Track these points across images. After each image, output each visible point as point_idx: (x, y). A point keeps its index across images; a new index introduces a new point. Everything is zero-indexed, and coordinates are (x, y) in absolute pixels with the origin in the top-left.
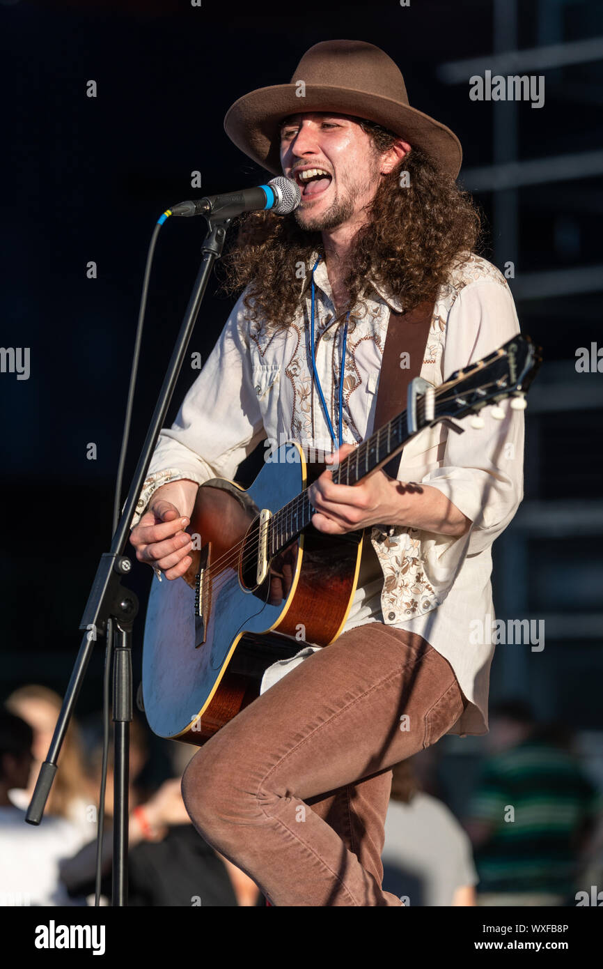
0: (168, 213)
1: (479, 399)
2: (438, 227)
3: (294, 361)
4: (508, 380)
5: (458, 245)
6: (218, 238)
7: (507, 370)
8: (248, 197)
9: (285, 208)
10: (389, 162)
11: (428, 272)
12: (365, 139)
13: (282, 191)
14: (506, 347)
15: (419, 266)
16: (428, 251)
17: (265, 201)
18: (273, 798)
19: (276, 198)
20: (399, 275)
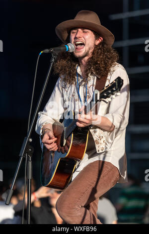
0: (42, 52)
1: (109, 93)
2: (108, 58)
3: (74, 92)
4: (116, 88)
5: (113, 62)
6: (55, 58)
7: (115, 86)
8: (62, 48)
9: (71, 51)
10: (98, 42)
11: (105, 69)
12: (94, 36)
13: (71, 47)
14: (115, 80)
15: (103, 67)
16: (106, 64)
17: (66, 49)
18: (79, 209)
19: (69, 48)
20: (98, 69)
